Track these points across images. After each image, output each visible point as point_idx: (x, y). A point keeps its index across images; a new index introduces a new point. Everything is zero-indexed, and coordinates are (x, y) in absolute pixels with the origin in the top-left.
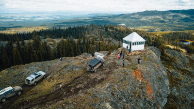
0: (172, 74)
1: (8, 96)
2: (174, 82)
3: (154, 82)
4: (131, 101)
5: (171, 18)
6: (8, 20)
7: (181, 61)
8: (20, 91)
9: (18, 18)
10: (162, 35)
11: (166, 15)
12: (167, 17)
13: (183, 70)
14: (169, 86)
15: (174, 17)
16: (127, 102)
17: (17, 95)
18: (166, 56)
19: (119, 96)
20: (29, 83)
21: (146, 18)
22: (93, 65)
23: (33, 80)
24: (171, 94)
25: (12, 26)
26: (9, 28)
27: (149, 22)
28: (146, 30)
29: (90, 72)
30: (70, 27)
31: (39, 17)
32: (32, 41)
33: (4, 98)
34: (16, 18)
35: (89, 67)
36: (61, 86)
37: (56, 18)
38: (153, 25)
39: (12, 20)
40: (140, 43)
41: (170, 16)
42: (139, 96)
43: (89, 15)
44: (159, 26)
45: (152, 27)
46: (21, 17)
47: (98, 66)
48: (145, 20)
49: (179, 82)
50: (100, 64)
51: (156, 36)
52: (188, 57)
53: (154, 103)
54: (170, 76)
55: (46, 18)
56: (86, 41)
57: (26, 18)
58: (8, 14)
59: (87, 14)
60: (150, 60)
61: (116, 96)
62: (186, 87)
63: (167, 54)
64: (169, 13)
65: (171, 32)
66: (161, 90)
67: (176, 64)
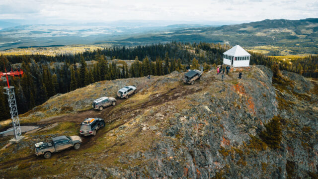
0: (283, 97)
1: (104, 105)
2: (285, 105)
3: (257, 99)
4: (229, 109)
5: (310, 32)
6: (43, 35)
7: (301, 85)
8: (115, 101)
9: (59, 31)
10: (292, 61)
11: (300, 27)
12: (303, 31)
13: (300, 96)
14: (278, 108)
15: (314, 31)
16: (225, 110)
17: (112, 105)
18: (280, 78)
19: (217, 103)
20: (122, 96)
21: (265, 32)
22: (190, 77)
23: (125, 93)
24: (279, 116)
25: (50, 44)
26: (45, 48)
27: (270, 40)
28: (264, 52)
29: (187, 84)
30: (140, 47)
31: (90, 30)
32: (95, 62)
33: (102, 106)
34: (55, 32)
35: (186, 78)
36: (157, 95)
37: (116, 32)
38: (277, 44)
39: (50, 35)
40: (244, 58)
41: (308, 29)
42: (238, 107)
43: (169, 26)
44: (289, 45)
45: (276, 48)
46: (63, 31)
47: (195, 79)
48: (264, 35)
49: (291, 106)
50: (197, 77)
51: (281, 61)
52: (313, 83)
53: (255, 117)
54: (281, 98)
55: (100, 33)
56: (170, 64)
57: (71, 31)
58: (43, 25)
59: (166, 25)
60: (256, 77)
61: (214, 102)
62: (299, 111)
63: (283, 76)
64: (307, 24)
65: (308, 56)
66: (265, 108)
67: (293, 88)
